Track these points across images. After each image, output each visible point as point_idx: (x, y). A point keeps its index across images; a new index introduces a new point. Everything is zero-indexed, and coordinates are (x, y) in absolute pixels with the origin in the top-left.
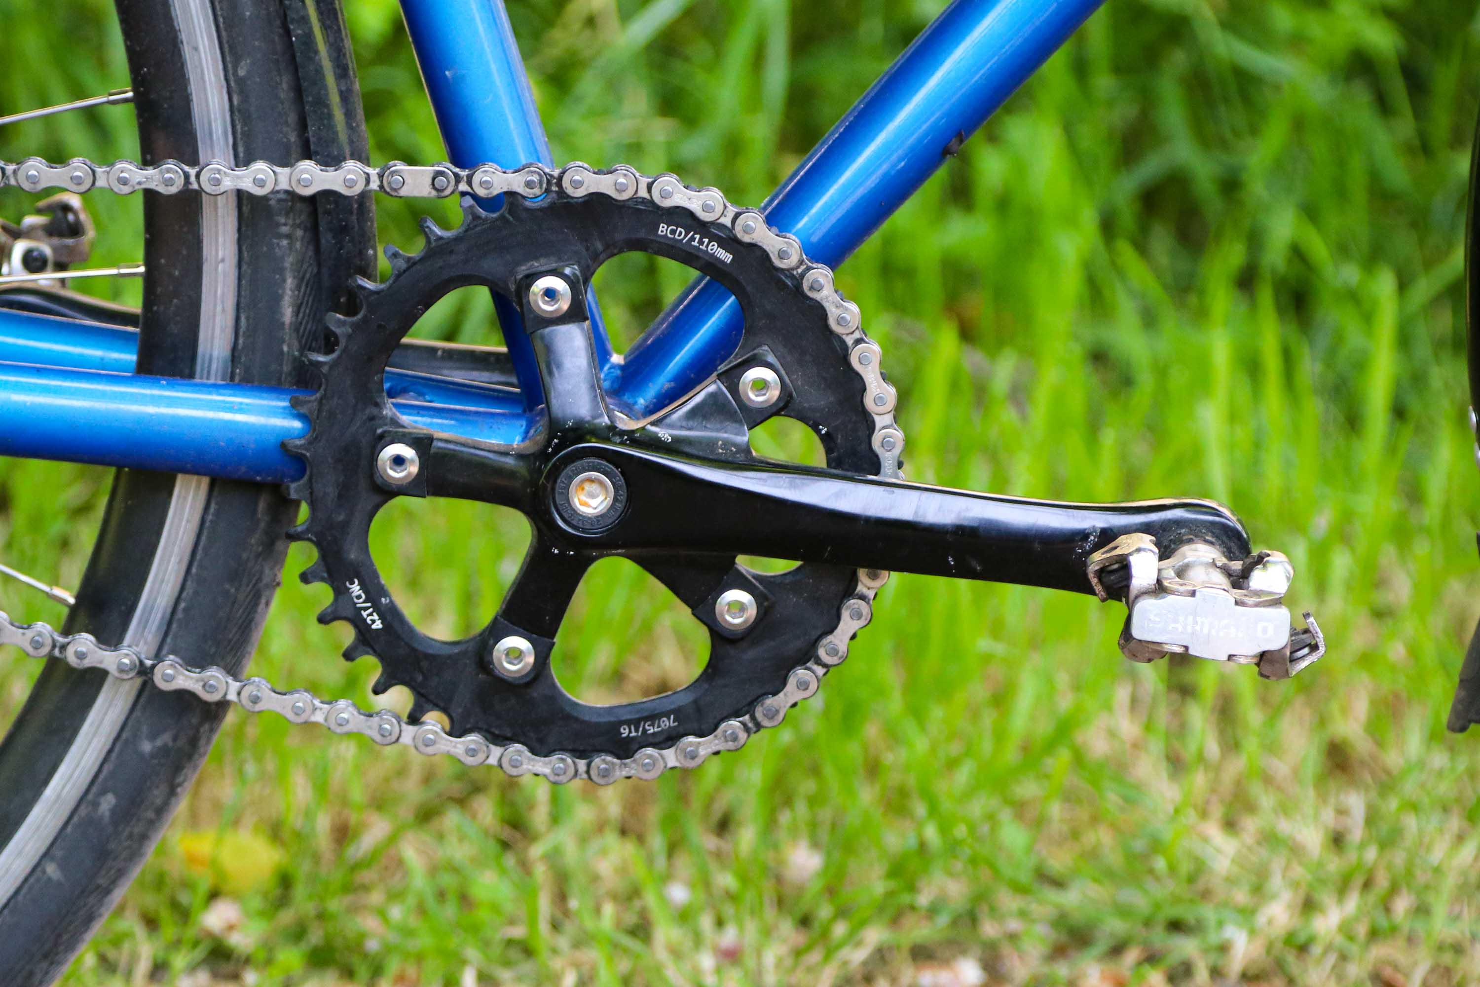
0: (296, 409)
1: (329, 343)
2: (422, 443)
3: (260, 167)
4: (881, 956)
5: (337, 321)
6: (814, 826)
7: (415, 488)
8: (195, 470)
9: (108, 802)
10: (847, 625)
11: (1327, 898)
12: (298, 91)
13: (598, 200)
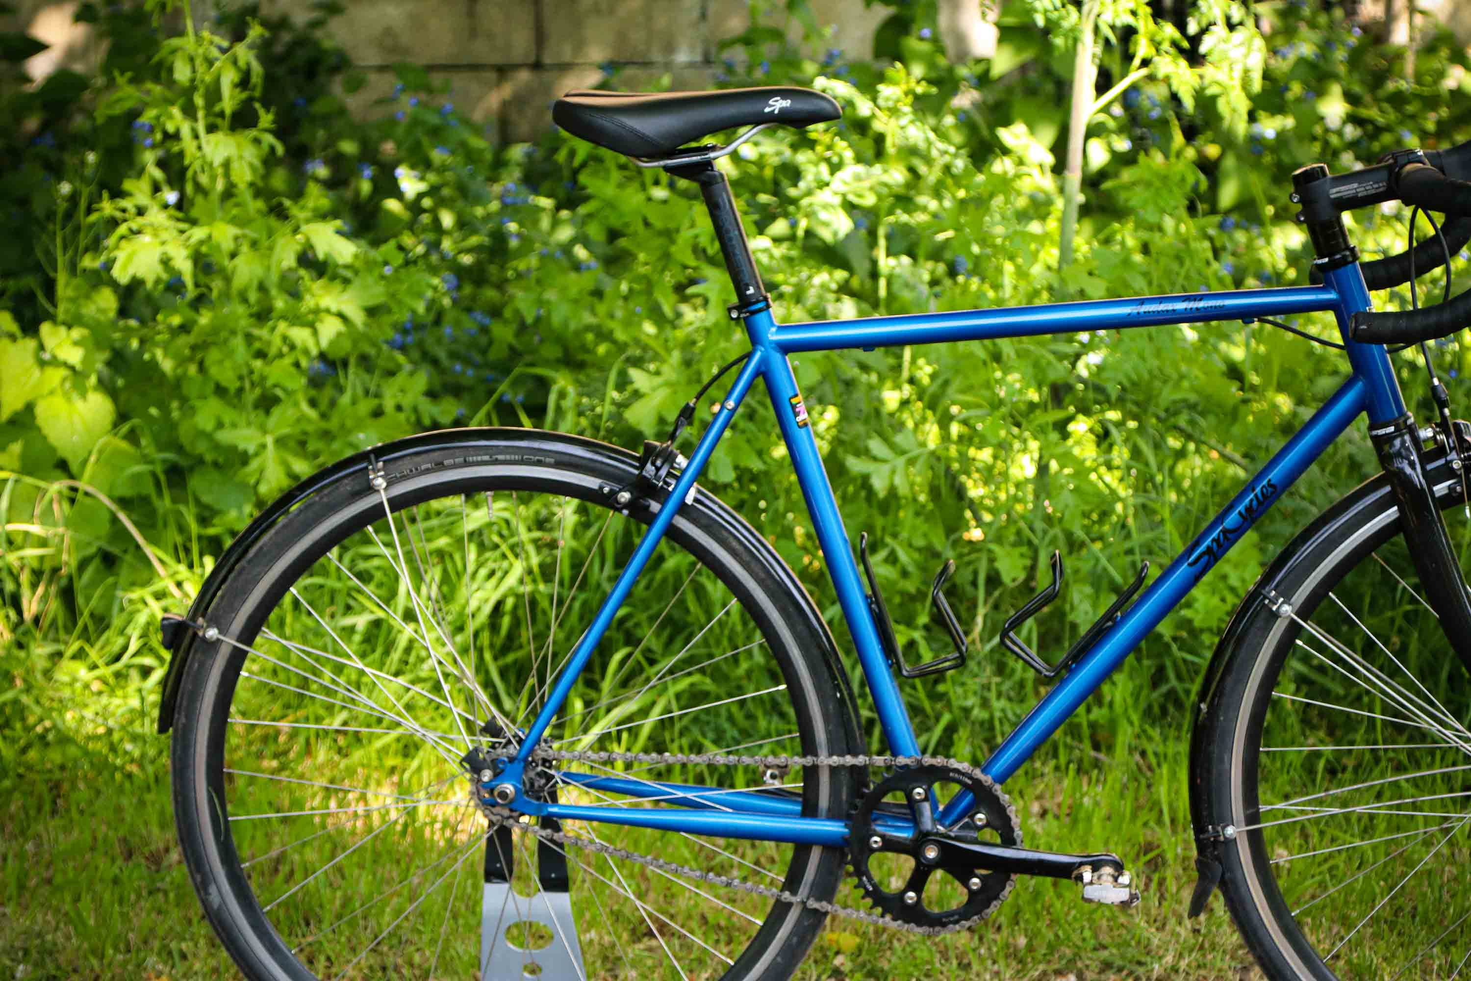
0: (846, 826)
1: (855, 807)
2: (883, 837)
3: (835, 758)
4: (1044, 973)
5: (858, 802)
6: (1026, 930)
7: (880, 850)
8: (817, 843)
9: (795, 940)
10: (1008, 889)
11: (1186, 955)
12: (846, 734)
13: (932, 766)
